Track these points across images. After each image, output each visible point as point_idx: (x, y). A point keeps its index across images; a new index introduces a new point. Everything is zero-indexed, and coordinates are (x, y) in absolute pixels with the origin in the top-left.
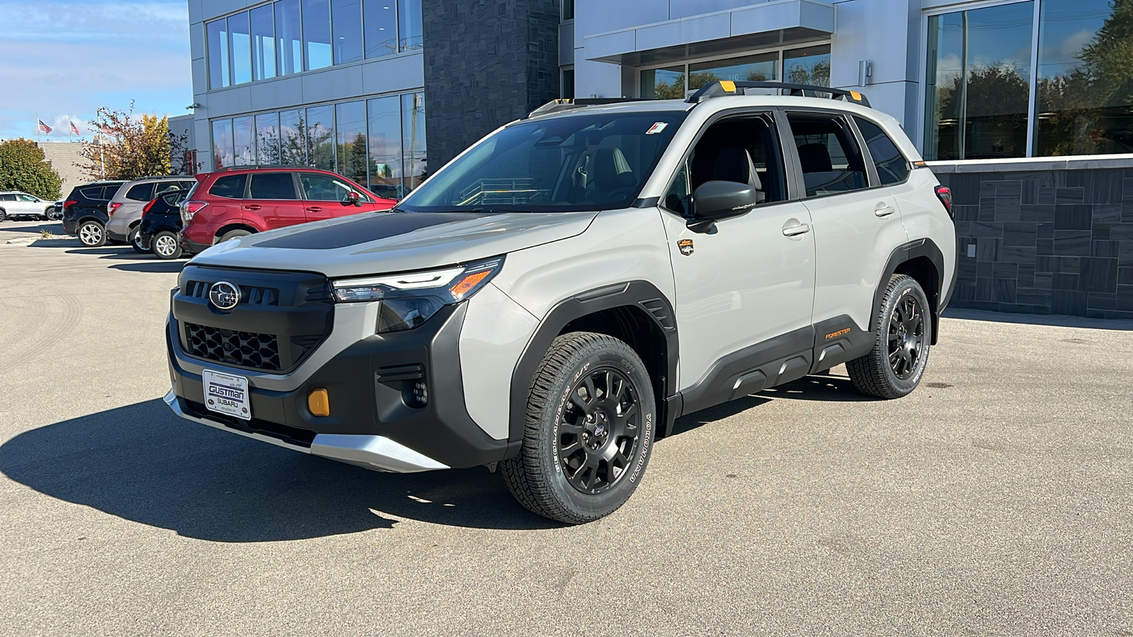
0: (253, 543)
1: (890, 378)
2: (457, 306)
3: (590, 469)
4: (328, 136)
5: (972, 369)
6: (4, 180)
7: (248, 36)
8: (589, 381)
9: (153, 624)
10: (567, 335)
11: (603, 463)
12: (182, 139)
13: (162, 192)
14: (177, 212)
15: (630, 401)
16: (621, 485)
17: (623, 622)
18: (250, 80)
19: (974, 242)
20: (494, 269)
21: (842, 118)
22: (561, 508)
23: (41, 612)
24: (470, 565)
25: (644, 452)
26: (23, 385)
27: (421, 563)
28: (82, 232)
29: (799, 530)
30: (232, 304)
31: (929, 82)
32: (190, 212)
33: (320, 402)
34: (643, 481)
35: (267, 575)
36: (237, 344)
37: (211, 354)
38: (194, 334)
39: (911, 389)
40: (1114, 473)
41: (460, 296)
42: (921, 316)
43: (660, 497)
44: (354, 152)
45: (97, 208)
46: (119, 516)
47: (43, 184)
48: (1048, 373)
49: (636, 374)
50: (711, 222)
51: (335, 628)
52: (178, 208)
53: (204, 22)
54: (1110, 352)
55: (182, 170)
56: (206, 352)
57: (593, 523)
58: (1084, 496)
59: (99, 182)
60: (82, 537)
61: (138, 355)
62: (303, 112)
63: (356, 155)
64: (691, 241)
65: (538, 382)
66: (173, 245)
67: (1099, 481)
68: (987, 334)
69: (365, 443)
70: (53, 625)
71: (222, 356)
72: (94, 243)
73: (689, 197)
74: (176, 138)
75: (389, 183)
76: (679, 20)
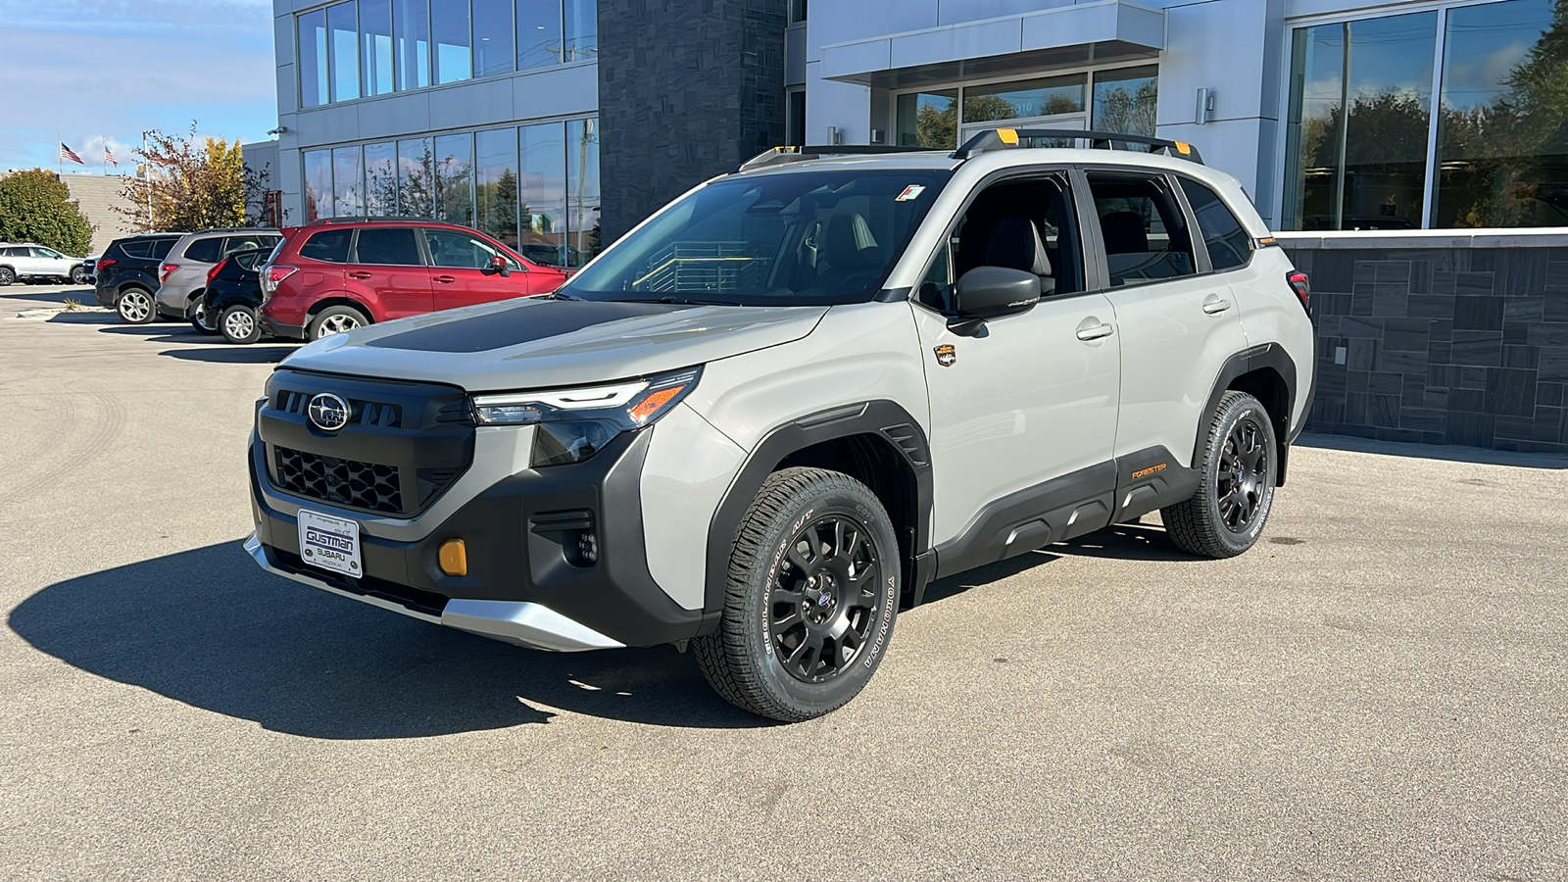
0: (362, 741)
1: (1219, 530)
2: (638, 433)
3: (811, 650)
4: (465, 174)
5: (1333, 519)
6: (12, 226)
7: (356, 34)
8: (812, 533)
9: (232, 846)
10: (784, 472)
11: (829, 642)
12: (262, 176)
13: (234, 250)
14: (254, 279)
15: (867, 559)
16: (853, 671)
17: (849, 853)
18: (357, 96)
19: (1345, 343)
20: (688, 383)
21: (1162, 179)
22: (772, 701)
23: (83, 828)
24: (650, 775)
25: (884, 628)
26: (47, 519)
27: (585, 771)
28: (122, 303)
29: (1085, 735)
30: (339, 424)
31: (1293, 119)
32: (273, 280)
33: (455, 557)
34: (881, 665)
35: (381, 783)
36: (345, 477)
37: (309, 489)
38: (286, 461)
39: (1247, 546)
40: (1508, 665)
41: (643, 419)
42: (1264, 448)
43: (904, 688)
44: (499, 195)
45: (143, 270)
46: (182, 701)
47: (68, 235)
48: (1435, 527)
49: (875, 524)
50: (979, 322)
51: (472, 855)
52: (258, 273)
53: (294, 13)
54: (1520, 498)
55: (262, 219)
56: (303, 487)
57: (815, 720)
58: (1465, 695)
59: (147, 234)
60: (135, 728)
61: (203, 479)
62: (430, 140)
63: (502, 200)
64: (953, 347)
65: (744, 534)
66: (248, 324)
67: (1487, 675)
68: (1357, 469)
69: (513, 611)
70: (99, 845)
71: (325, 491)
72: (139, 319)
73: (951, 287)
74: (254, 175)
75: (549, 242)
76: (951, 26)
